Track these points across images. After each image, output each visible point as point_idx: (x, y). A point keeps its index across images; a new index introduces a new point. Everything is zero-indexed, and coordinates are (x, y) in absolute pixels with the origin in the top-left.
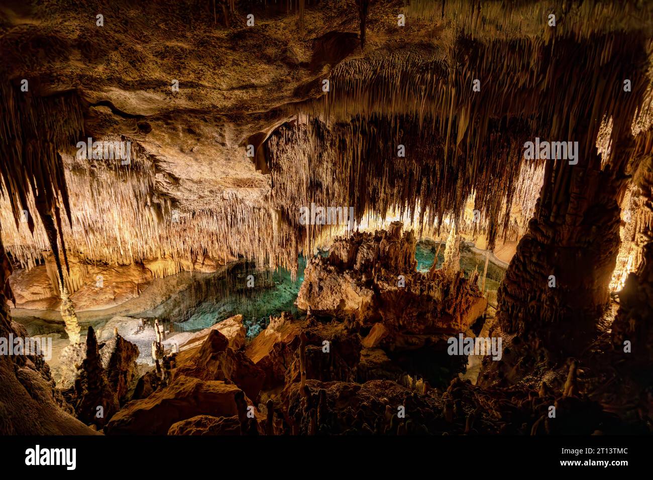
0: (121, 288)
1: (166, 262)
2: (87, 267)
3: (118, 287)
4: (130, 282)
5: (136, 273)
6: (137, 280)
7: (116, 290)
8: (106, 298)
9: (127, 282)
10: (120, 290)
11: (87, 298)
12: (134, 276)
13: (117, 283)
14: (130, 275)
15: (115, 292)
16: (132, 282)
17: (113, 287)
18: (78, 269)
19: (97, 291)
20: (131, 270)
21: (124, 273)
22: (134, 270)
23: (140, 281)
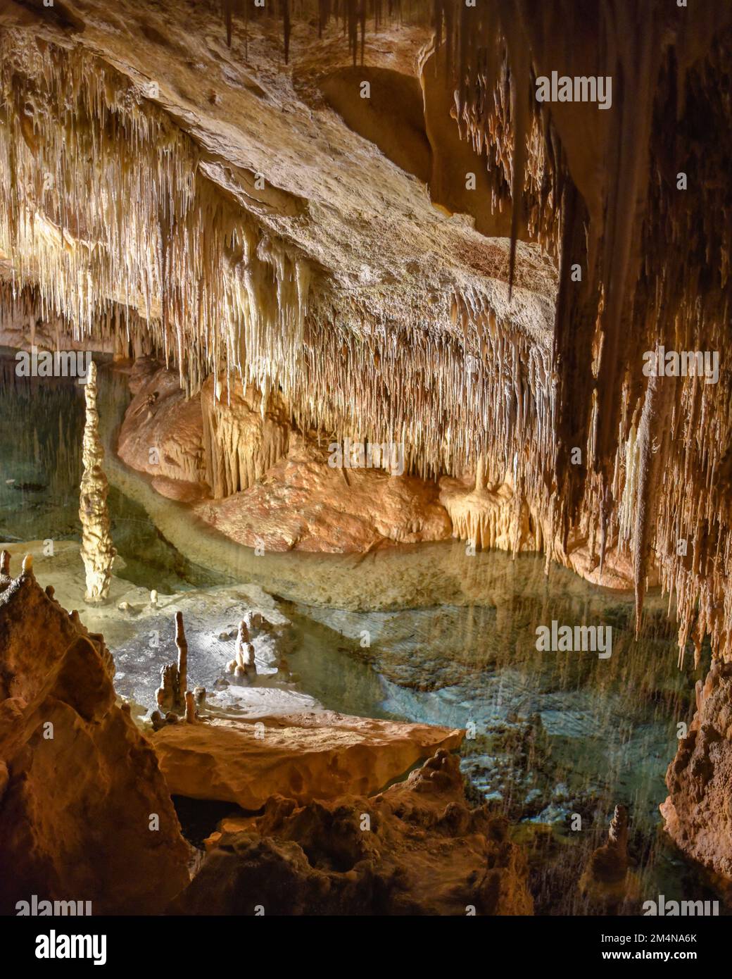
0: (329, 527)
1: (494, 508)
2: (286, 436)
3: (320, 521)
4: (364, 522)
5: (391, 503)
6: (386, 526)
7: (311, 527)
8: (273, 535)
9: (355, 518)
10: (323, 532)
11: (240, 517)
12: (382, 509)
13: (326, 507)
14: (373, 503)
15: (304, 531)
16: (368, 525)
17: (309, 515)
18: (254, 429)
19: (271, 508)
20: (383, 490)
21: (362, 489)
22: (391, 492)
23: (394, 532)
